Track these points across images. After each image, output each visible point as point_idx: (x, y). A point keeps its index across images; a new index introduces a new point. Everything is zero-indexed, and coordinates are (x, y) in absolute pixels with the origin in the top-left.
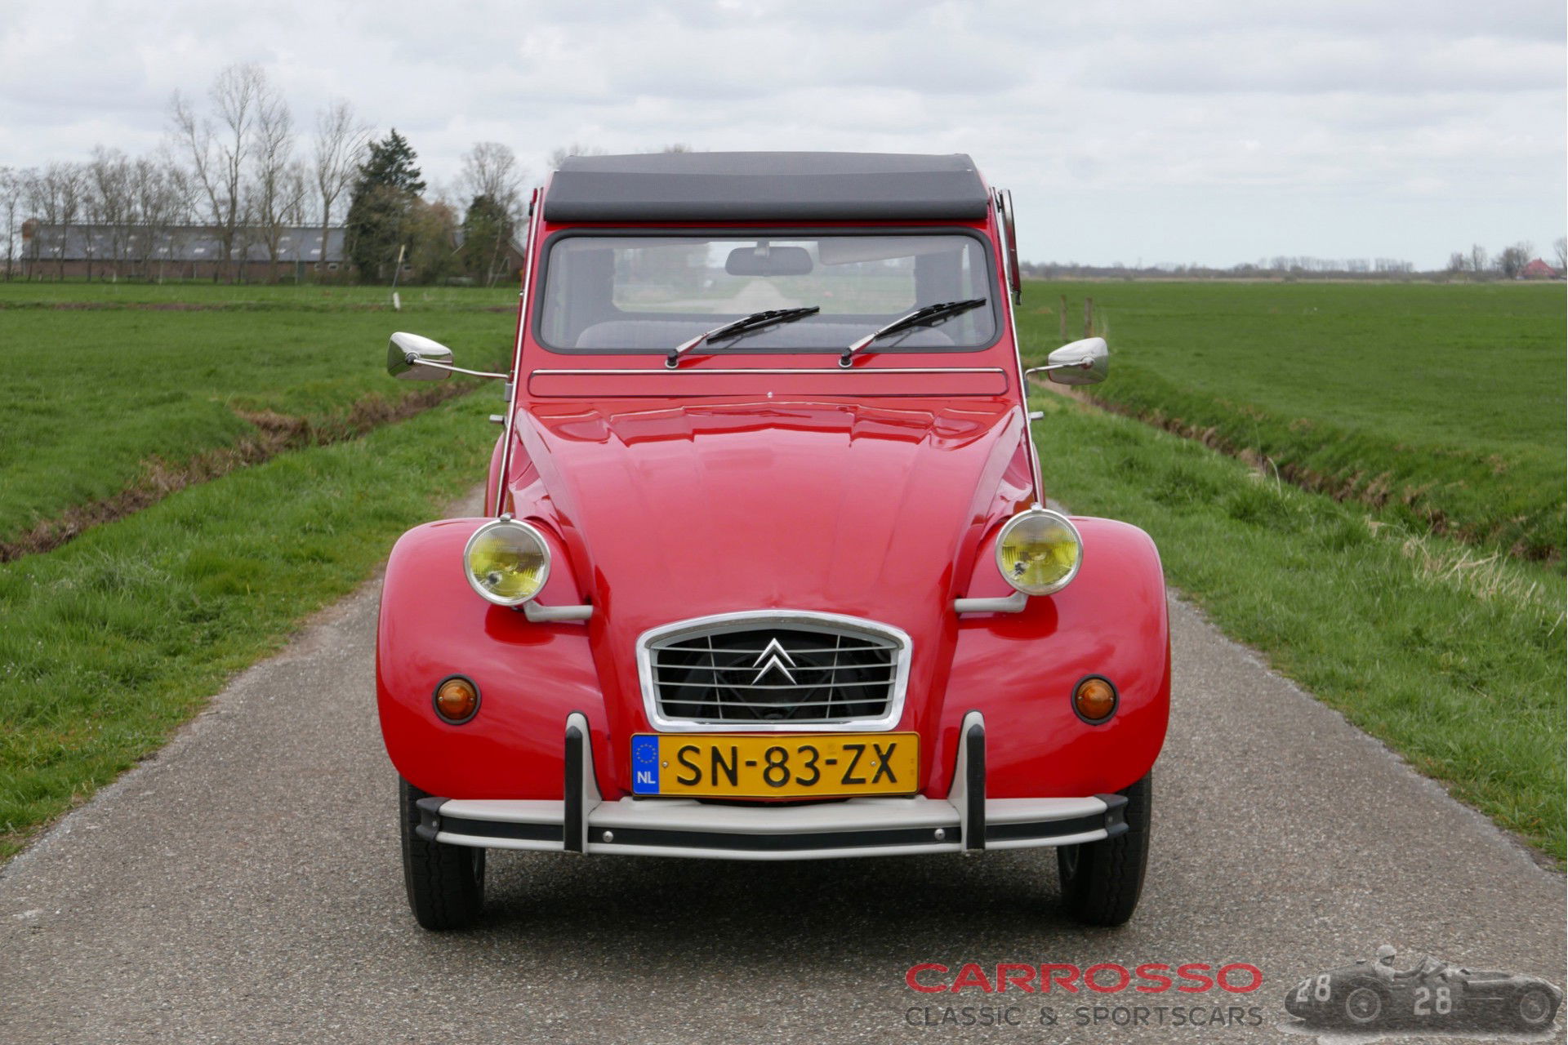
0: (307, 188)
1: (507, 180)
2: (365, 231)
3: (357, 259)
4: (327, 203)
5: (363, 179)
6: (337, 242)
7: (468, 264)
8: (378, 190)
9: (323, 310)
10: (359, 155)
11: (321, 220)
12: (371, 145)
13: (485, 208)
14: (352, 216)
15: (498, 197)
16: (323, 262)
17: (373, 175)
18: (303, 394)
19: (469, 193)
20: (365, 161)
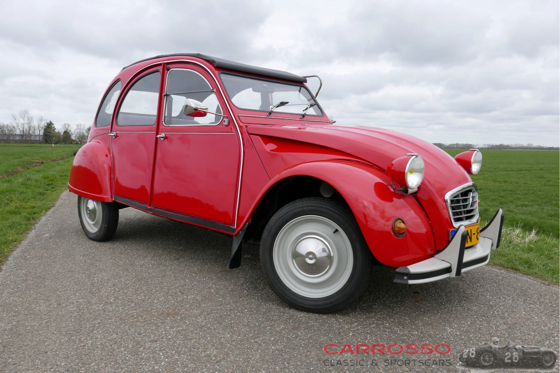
0: (36, 129)
1: (69, 128)
2: (46, 136)
3: (45, 140)
4: (40, 131)
5: (46, 128)
6: (41, 137)
7: (63, 141)
8: (48, 129)
9: (41, 147)
10: (45, 124)
11: (39, 134)
12: (47, 123)
13: (66, 133)
14: (44, 133)
15: (68, 131)
16: (39, 140)
17: (47, 127)
18: (42, 157)
19: (63, 131)
20: (46, 125)
